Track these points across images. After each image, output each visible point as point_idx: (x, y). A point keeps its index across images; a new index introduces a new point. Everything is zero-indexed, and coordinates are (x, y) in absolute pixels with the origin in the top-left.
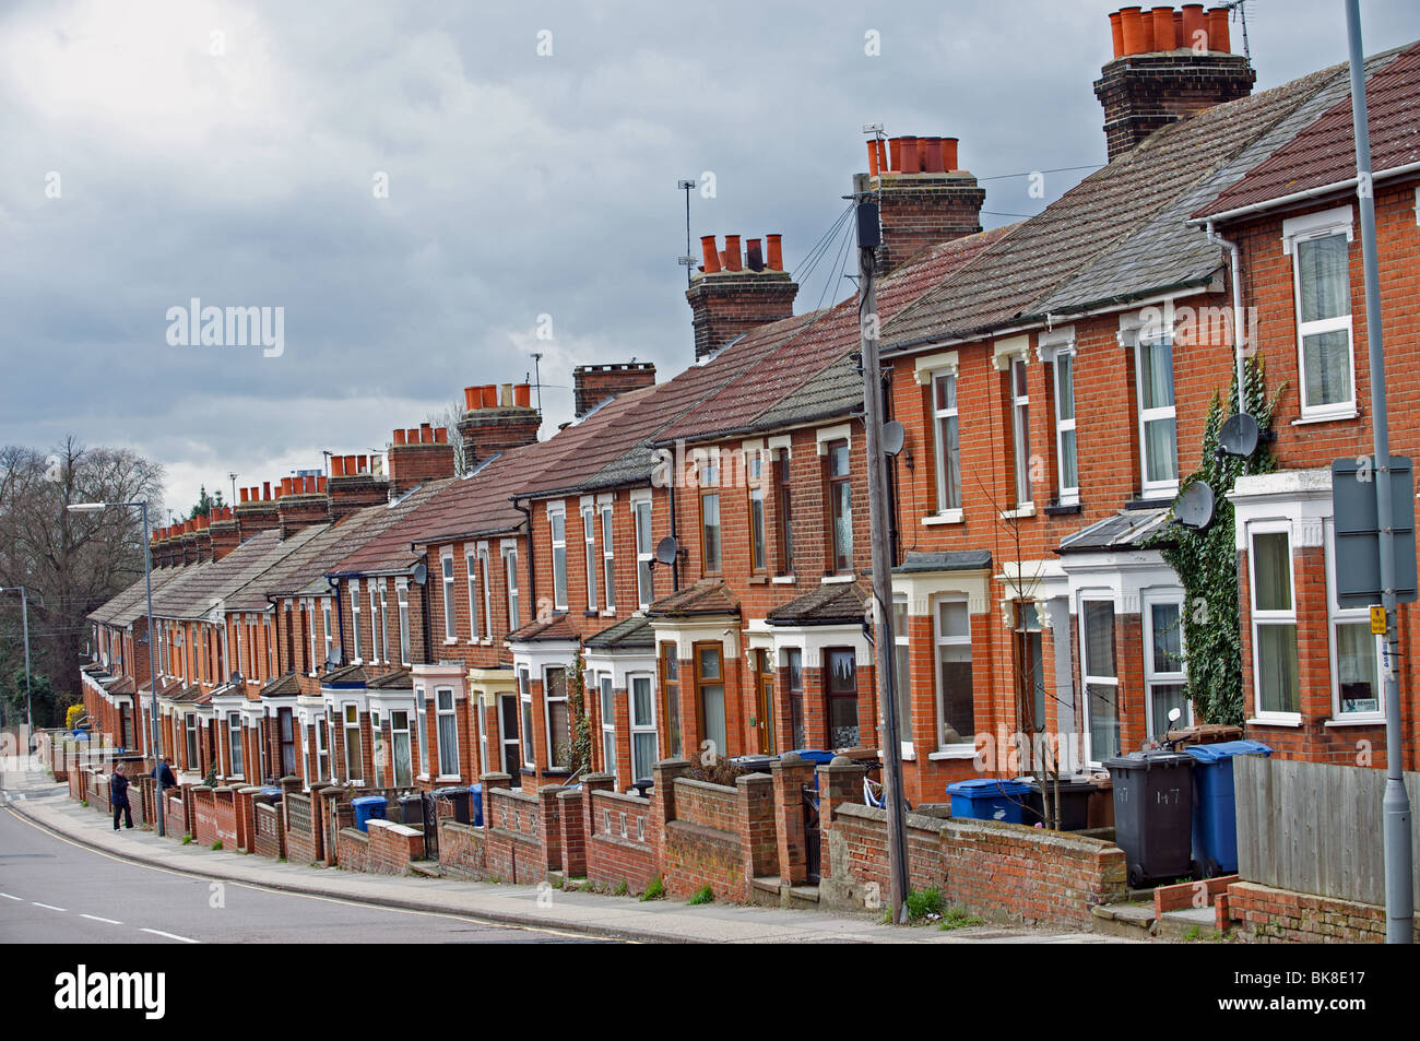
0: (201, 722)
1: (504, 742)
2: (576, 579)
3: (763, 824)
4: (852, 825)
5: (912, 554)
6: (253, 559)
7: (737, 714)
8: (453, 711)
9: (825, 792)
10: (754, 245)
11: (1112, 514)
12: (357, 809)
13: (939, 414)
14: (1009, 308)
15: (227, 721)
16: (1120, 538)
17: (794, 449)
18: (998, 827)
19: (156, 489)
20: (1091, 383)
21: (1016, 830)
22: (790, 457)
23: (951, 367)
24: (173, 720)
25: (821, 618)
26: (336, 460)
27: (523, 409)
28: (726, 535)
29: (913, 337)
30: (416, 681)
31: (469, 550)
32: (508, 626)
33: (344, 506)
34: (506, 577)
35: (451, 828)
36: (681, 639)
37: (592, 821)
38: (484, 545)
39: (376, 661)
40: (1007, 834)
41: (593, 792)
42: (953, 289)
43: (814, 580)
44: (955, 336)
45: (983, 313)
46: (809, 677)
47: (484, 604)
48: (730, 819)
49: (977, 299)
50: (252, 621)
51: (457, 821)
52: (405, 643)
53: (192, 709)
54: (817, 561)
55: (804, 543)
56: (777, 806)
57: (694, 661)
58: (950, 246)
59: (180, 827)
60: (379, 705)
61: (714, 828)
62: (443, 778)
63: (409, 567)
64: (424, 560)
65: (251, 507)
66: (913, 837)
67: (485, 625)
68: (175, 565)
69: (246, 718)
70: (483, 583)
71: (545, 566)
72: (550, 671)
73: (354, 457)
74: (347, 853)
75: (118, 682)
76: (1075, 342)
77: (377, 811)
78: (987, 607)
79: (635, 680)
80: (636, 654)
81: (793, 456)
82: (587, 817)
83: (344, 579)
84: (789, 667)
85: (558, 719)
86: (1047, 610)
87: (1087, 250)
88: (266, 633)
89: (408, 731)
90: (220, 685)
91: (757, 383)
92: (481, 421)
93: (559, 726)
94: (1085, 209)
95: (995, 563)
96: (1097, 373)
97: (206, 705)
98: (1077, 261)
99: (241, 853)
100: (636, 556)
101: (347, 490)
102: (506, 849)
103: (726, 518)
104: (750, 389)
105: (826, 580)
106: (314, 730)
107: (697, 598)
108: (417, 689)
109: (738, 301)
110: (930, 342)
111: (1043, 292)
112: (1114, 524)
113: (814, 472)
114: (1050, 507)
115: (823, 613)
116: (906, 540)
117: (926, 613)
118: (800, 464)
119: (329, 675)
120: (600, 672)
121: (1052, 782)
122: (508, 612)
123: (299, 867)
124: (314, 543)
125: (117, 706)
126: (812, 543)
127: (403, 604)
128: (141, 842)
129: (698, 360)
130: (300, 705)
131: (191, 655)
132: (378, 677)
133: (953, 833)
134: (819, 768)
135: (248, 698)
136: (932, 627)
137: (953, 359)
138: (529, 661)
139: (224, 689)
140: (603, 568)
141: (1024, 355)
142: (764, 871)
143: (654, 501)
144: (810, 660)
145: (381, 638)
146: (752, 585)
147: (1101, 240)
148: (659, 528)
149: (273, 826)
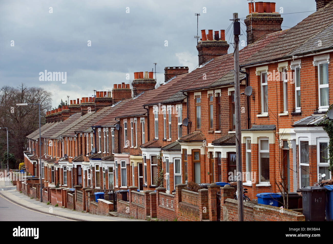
0: (55, 169)
1: (139, 177)
2: (161, 130)
3: (205, 204)
4: (229, 205)
5: (254, 125)
6: (73, 121)
7: (204, 171)
8: (126, 167)
9: (222, 195)
10: (217, 33)
11: (310, 115)
12: (96, 196)
13: (263, 84)
14: (283, 53)
15: (63, 169)
16: (311, 123)
17: (222, 93)
18: (269, 207)
19: (50, 99)
20: (305, 76)
21: (274, 208)
22: (220, 96)
23: (266, 71)
24: (48, 168)
25: (227, 143)
26: (98, 93)
27: (151, 79)
28: (202, 118)
29: (255, 61)
30: (115, 158)
31: (131, 120)
32: (142, 143)
33: (99, 106)
34: (141, 129)
35: (121, 202)
36: (189, 148)
37: (159, 201)
38: (136, 119)
39: (105, 152)
40: (272, 209)
41: (159, 193)
42: (268, 48)
43: (226, 132)
44: (267, 61)
45: (275, 55)
46: (223, 161)
47: (135, 136)
48: (197, 202)
49: (274, 51)
50: (71, 139)
51: (123, 200)
52: (113, 147)
53: (53, 165)
54: (227, 126)
55: (224, 121)
56: (209, 199)
57: (192, 155)
58: (271, 35)
59: (47, 199)
60: (105, 165)
61: (192, 204)
62: (122, 187)
63: (115, 125)
64: (119, 123)
65: (74, 106)
66: (246, 209)
67: (135, 142)
68: (52, 122)
69: (68, 168)
70: (135, 130)
71: (152, 126)
72: (152, 157)
73: (103, 92)
74: (92, 208)
75: (33, 156)
76: (301, 64)
77: (101, 196)
78: (274, 141)
79: (175, 160)
80: (176, 152)
81: (221, 95)
82: (157, 200)
83: (97, 128)
84: (218, 158)
85: (154, 171)
86: (291, 143)
87: (307, 37)
88: (75, 143)
89: (113, 173)
90: (61, 158)
91: (213, 73)
92: (138, 82)
93: (154, 173)
94: (308, 25)
95: (277, 129)
96: (307, 73)
97: (57, 164)
98: (303, 40)
99: (63, 208)
100: (177, 123)
101: (100, 101)
102: (135, 209)
103: (202, 113)
104: (211, 75)
105: (229, 132)
106: (87, 172)
107: (193, 136)
108: (115, 161)
109: (212, 49)
110: (260, 63)
111: (293, 49)
112: (310, 118)
113: (227, 100)
114: (293, 113)
115: (228, 142)
116: (252, 121)
117: (256, 143)
118: (223, 98)
119: (92, 156)
120: (166, 157)
121: (286, 194)
122: (142, 139)
123: (78, 212)
124: (90, 117)
125: (33, 163)
126: (226, 121)
127: (113, 136)
128: (35, 204)
129: (199, 66)
130: (83, 165)
131: (53, 149)
132: (105, 157)
133: (257, 208)
134: (221, 188)
135: (69, 162)
136: (258, 147)
137: (266, 68)
138: (147, 153)
139: (62, 159)
140: (168, 127)
141: (286, 67)
142: (205, 218)
143: (183, 108)
144: (224, 156)
145: (106, 145)
146: (209, 133)
147: (311, 34)
148: (184, 115)
149: (72, 200)
